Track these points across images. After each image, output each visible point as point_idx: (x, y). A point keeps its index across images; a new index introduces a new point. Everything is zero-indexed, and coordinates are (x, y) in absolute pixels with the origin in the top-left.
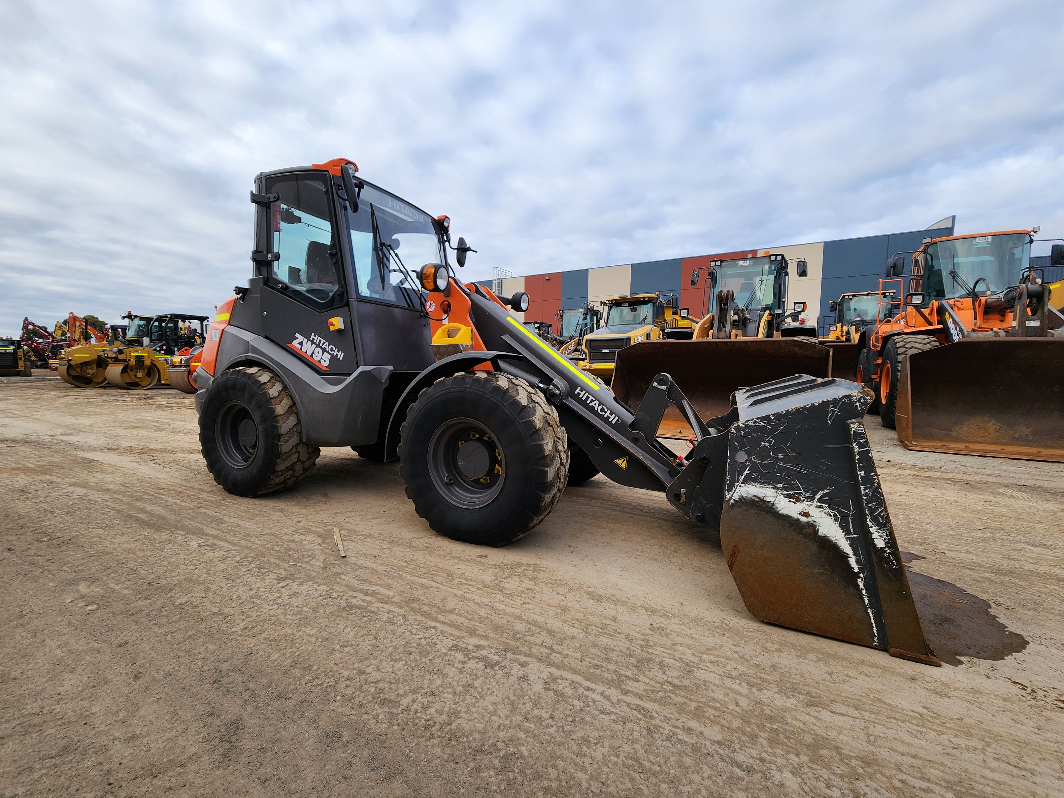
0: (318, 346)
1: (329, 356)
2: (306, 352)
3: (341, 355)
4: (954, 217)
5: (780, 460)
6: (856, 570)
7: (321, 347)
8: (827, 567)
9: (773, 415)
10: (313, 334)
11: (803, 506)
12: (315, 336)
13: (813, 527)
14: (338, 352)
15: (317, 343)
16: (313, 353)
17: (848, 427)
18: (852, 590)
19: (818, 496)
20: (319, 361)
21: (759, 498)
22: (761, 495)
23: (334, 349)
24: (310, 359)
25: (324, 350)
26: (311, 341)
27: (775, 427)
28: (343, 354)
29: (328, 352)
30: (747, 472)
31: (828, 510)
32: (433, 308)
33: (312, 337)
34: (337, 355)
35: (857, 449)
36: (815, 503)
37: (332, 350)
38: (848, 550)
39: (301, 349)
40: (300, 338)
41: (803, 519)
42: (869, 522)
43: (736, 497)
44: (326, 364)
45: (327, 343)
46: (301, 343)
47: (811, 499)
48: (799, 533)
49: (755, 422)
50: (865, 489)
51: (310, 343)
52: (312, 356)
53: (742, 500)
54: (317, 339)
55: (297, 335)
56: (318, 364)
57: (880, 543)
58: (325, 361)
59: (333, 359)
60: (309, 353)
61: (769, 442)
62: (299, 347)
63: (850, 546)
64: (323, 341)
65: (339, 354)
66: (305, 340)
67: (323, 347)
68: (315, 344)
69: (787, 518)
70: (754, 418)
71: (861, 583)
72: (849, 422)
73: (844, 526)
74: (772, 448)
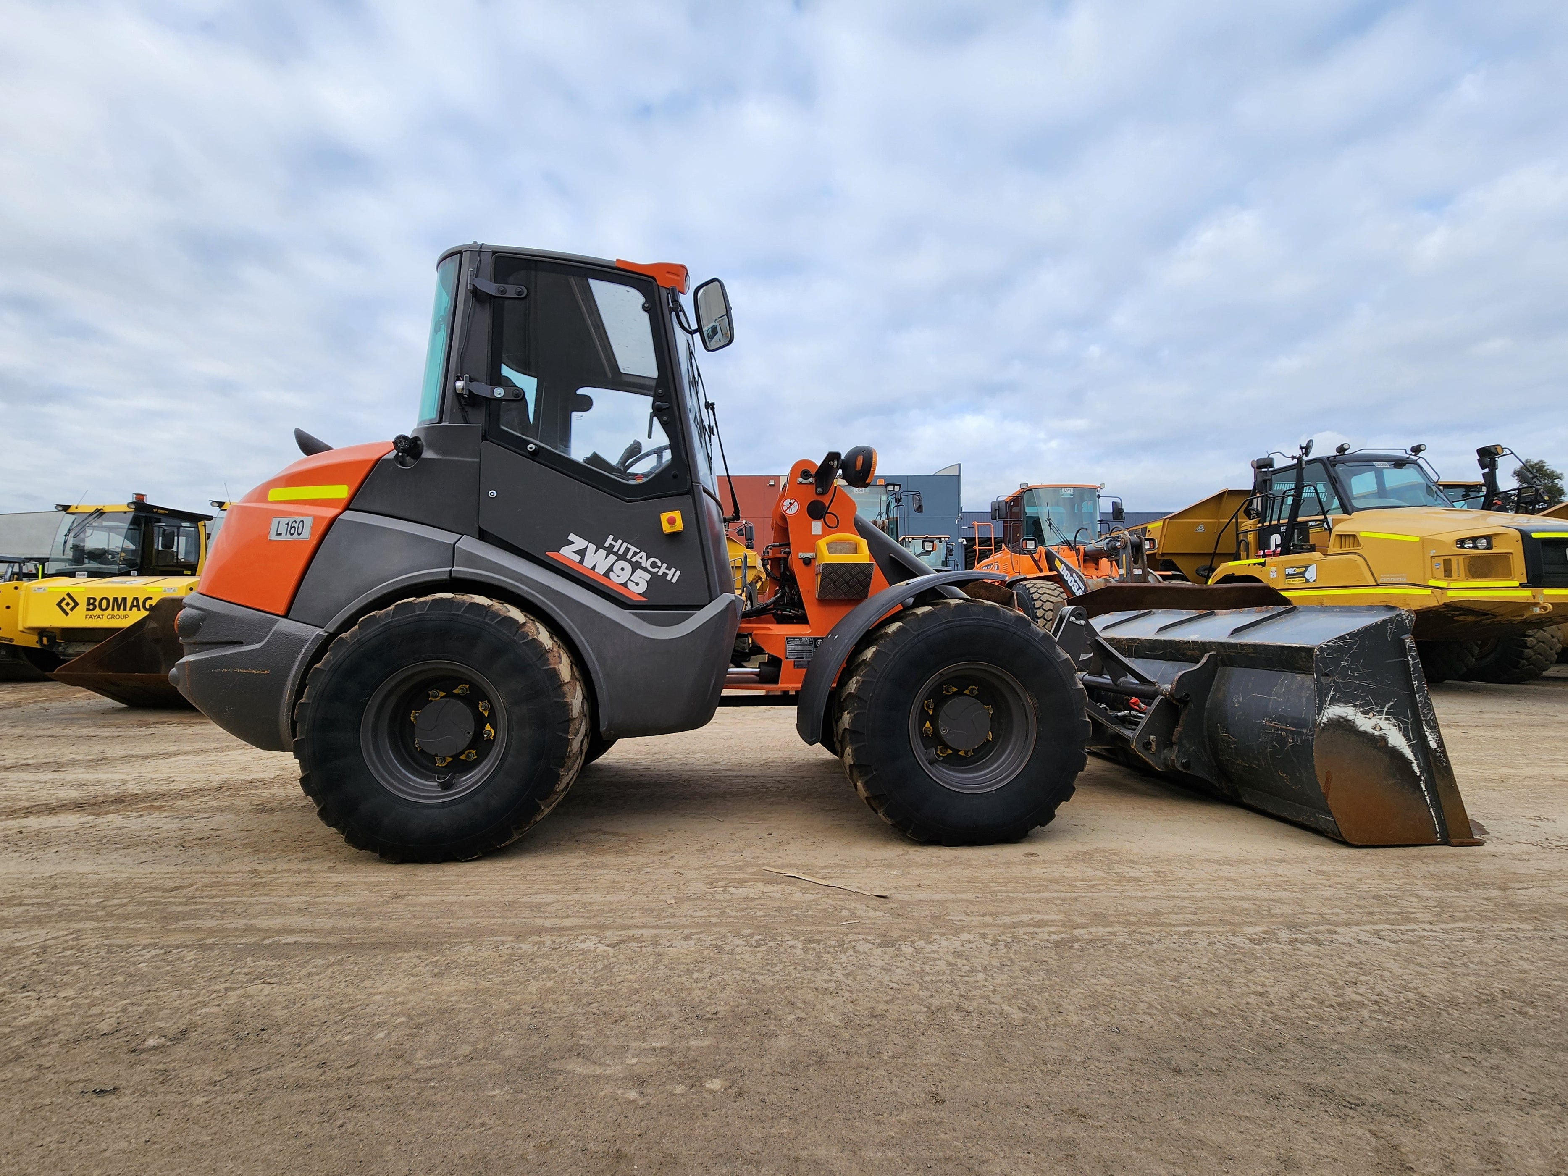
0: (622, 557)
1: (648, 577)
2: (594, 568)
3: (674, 576)
4: (960, 465)
5: (1356, 678)
6: (1419, 774)
7: (629, 561)
8: (1398, 776)
9: (1348, 634)
10: (611, 537)
11: (1374, 721)
12: (615, 540)
13: (1383, 739)
14: (668, 568)
15: (621, 552)
16: (611, 569)
17: (1403, 641)
18: (1418, 793)
19: (1386, 709)
20: (625, 585)
21: (1342, 718)
22: (1344, 715)
23: (659, 564)
24: (604, 581)
25: (636, 566)
26: (605, 548)
27: (1350, 647)
28: (678, 573)
29: (645, 569)
30: (1332, 693)
31: (1394, 721)
32: (794, 509)
33: (610, 540)
34: (665, 574)
35: (1411, 662)
36: (1384, 716)
37: (654, 565)
38: (1411, 757)
39: (581, 562)
40: (579, 543)
41: (1377, 733)
42: (1425, 728)
43: (1325, 720)
44: (643, 588)
45: (644, 554)
46: (582, 553)
47: (1381, 713)
48: (1375, 748)
49: (1335, 643)
50: (1420, 697)
51: (602, 552)
52: (607, 574)
53: (1330, 721)
54: (620, 546)
55: (572, 537)
56: (622, 590)
57: (1433, 745)
58: (637, 584)
59: (656, 581)
60: (601, 570)
61: (1347, 661)
62: (577, 558)
63: (1412, 752)
64: (633, 549)
65: (670, 573)
66: (592, 547)
67: (634, 560)
68: (616, 554)
69: (1365, 733)
70: (1333, 638)
71: (1423, 786)
72: (1403, 637)
73: (1406, 735)
74: (1350, 668)
